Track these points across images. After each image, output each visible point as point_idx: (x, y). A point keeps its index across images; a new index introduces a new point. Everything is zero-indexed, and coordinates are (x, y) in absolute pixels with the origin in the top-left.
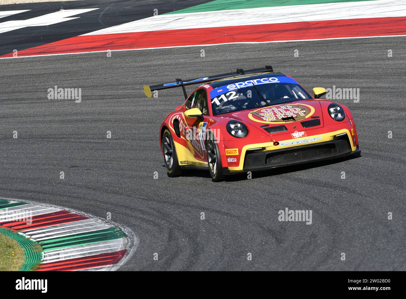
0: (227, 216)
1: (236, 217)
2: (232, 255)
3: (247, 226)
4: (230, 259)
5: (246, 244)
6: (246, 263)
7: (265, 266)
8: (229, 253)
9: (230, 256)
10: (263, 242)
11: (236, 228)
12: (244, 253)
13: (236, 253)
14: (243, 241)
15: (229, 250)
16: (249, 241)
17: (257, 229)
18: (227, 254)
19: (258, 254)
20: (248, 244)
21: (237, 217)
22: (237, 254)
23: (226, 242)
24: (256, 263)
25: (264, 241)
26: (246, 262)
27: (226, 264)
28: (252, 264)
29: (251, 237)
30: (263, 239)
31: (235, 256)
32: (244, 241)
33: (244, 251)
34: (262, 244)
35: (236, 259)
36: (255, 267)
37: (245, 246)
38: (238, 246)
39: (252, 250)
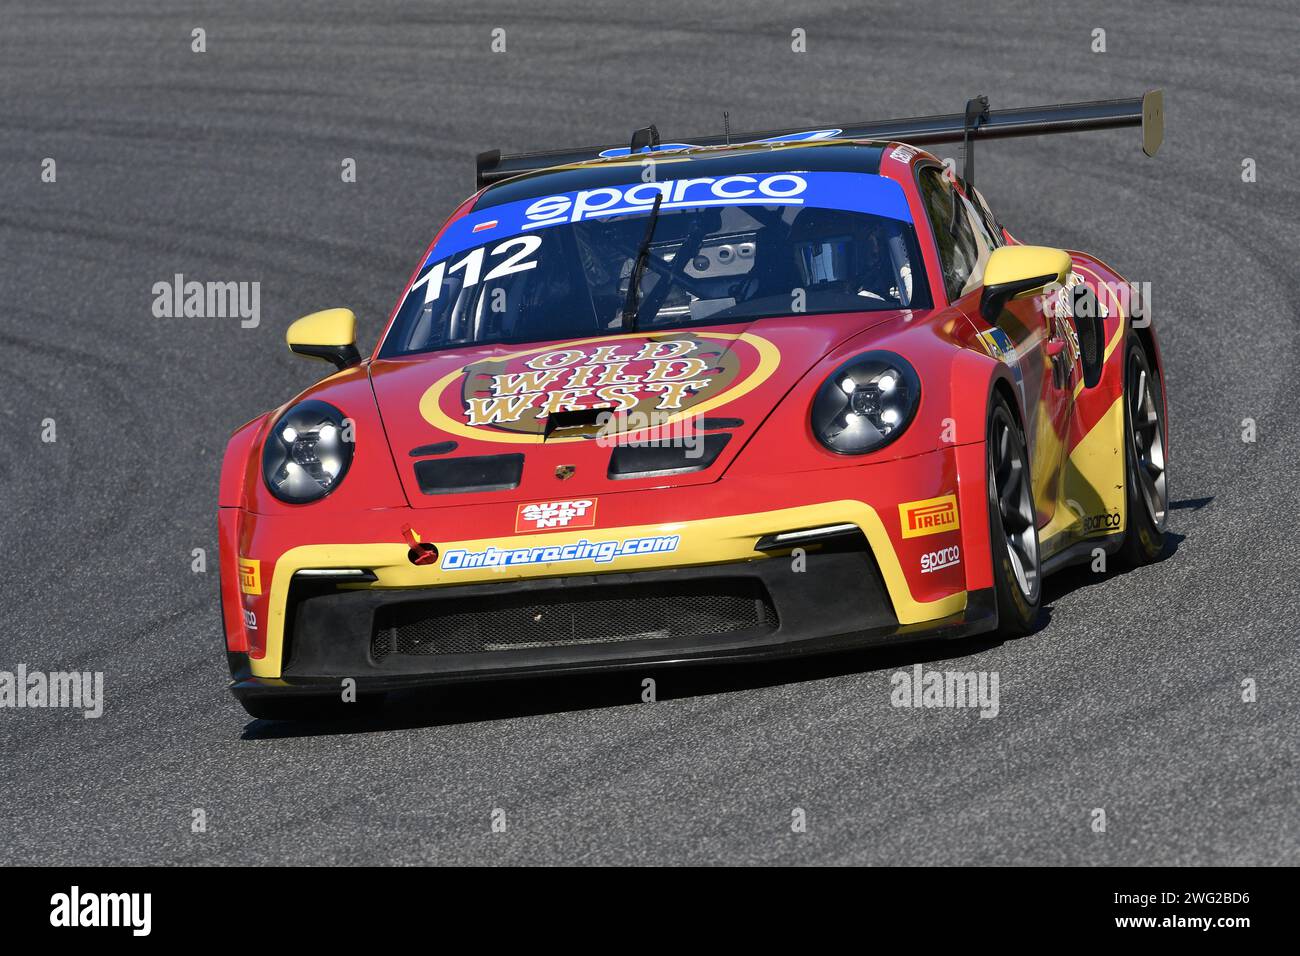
0: (85, 364)
1: (115, 368)
2: (101, 491)
3: (149, 396)
4: (93, 504)
5: (146, 456)
6: (146, 516)
7: (207, 526)
8: (91, 485)
9: (96, 492)
10: (202, 447)
11: (114, 403)
12: (139, 483)
13: (114, 483)
14: (138, 447)
15: (91, 472)
16: (157, 446)
17: (182, 405)
18: (83, 485)
19: (186, 487)
20: (151, 456)
21: (119, 366)
22: (115, 485)
23: (81, 448)
24: (179, 517)
25: (205, 443)
26: (146, 514)
27: (81, 518)
28: (166, 520)
29: (164, 432)
30: (202, 440)
31: (110, 493)
32: (138, 443)
33: (138, 478)
34: (198, 455)
35: (112, 502)
36: (174, 527)
37: (144, 460)
38: (120, 459)
39: (165, 473)
